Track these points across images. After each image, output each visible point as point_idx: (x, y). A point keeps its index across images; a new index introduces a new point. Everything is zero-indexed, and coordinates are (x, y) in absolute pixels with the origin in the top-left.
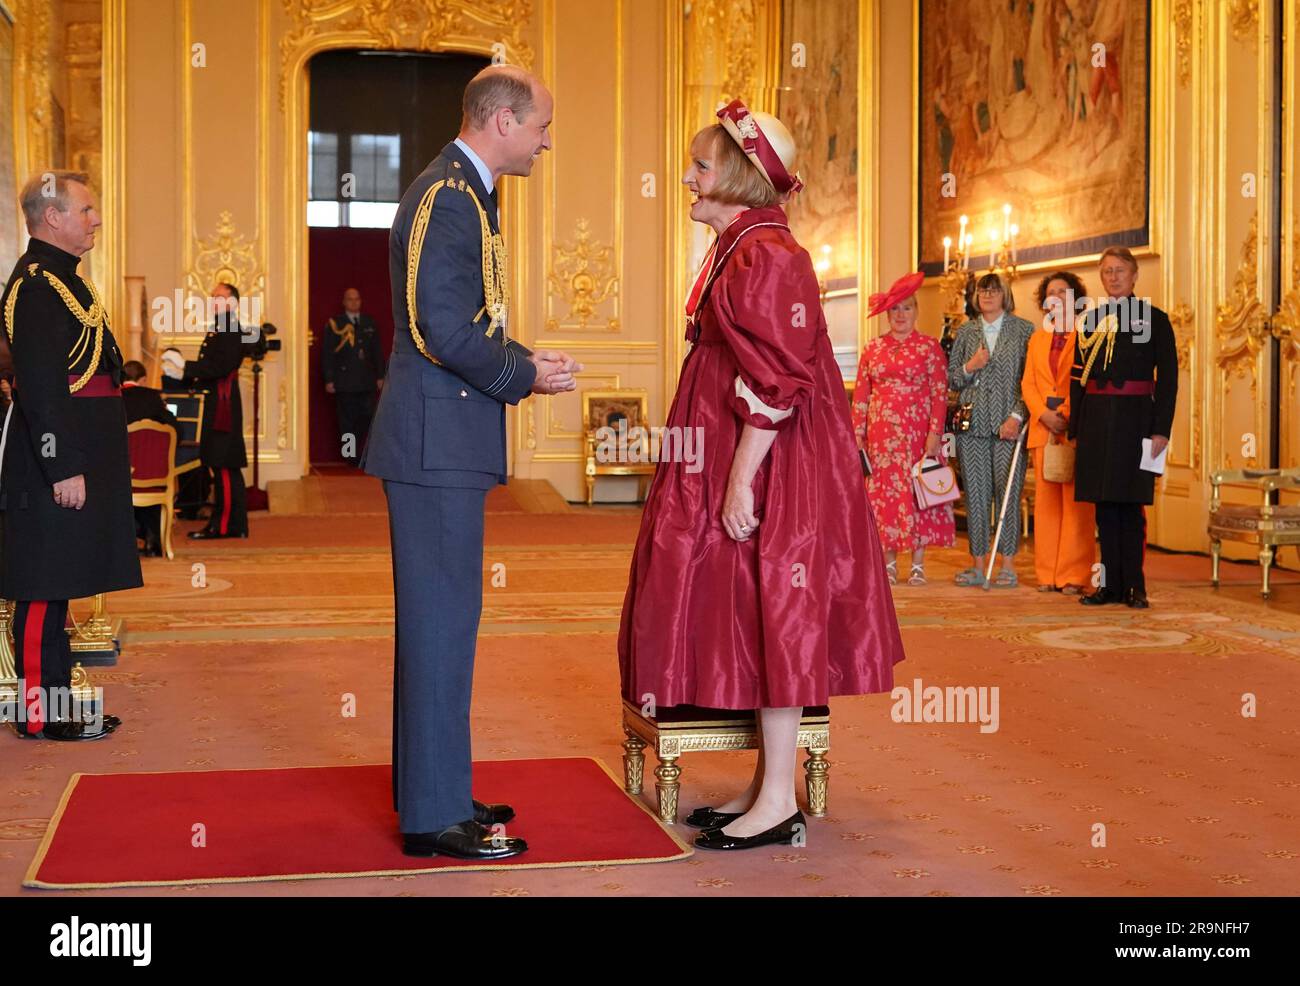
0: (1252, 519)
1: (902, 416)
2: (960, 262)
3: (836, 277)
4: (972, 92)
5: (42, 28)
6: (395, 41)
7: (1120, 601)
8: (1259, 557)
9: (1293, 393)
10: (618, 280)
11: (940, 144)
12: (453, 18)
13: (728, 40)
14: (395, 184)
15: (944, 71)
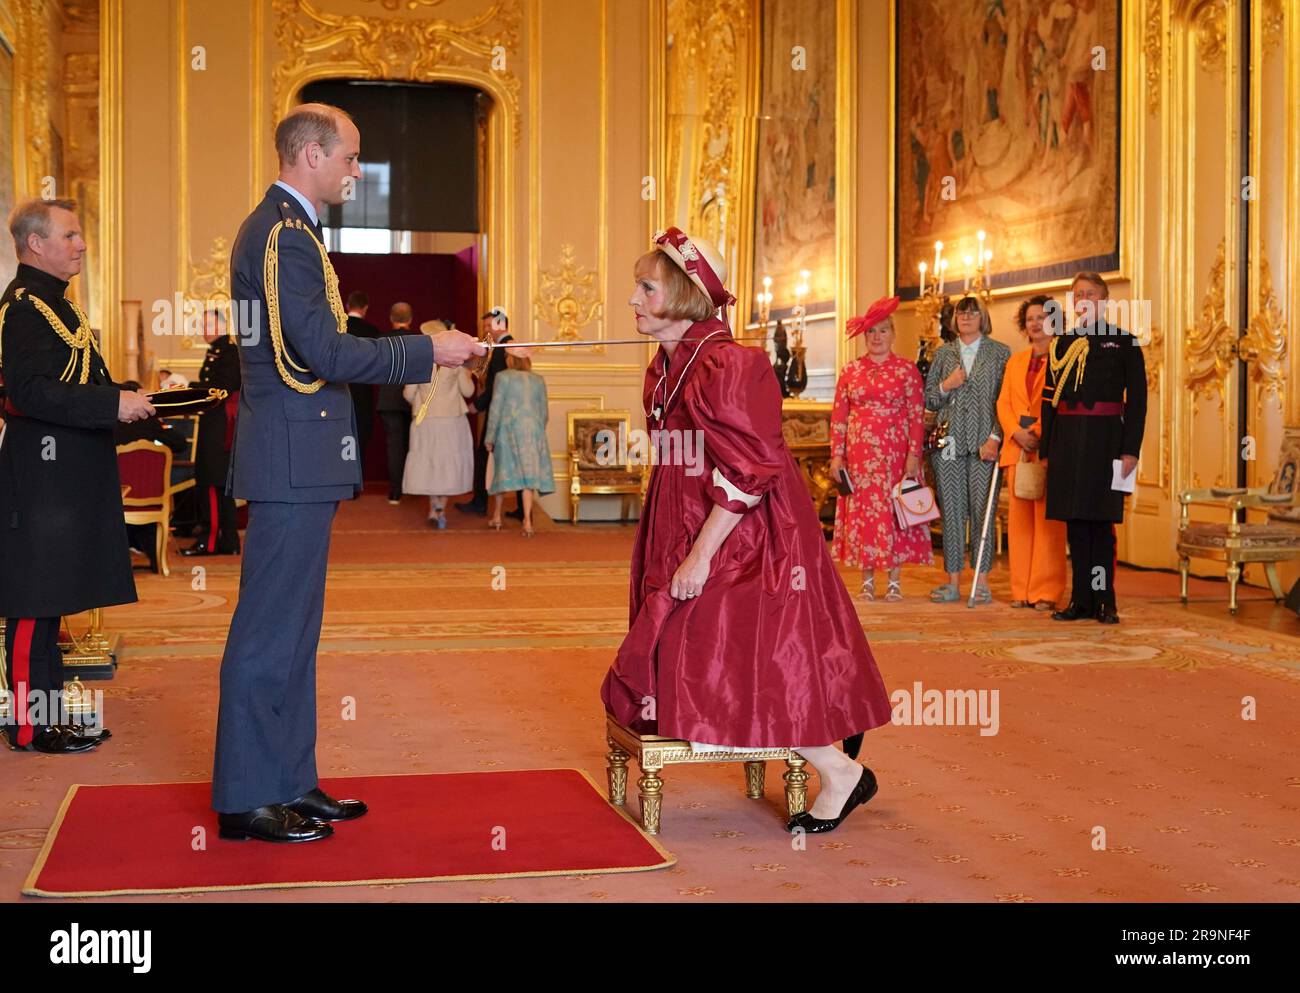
0: (1220, 537)
1: (882, 438)
2: (935, 286)
3: (814, 301)
4: (948, 121)
5: (41, 58)
6: (385, 71)
7: (1090, 616)
8: (1226, 574)
9: (1259, 414)
10: (602, 304)
11: (916, 171)
12: (442, 49)
13: (710, 70)
14: (385, 211)
15: (920, 101)
